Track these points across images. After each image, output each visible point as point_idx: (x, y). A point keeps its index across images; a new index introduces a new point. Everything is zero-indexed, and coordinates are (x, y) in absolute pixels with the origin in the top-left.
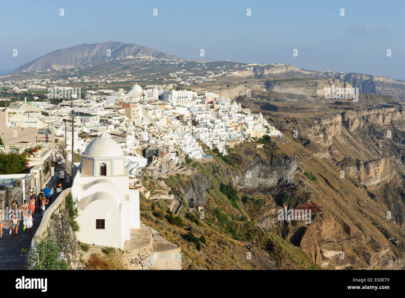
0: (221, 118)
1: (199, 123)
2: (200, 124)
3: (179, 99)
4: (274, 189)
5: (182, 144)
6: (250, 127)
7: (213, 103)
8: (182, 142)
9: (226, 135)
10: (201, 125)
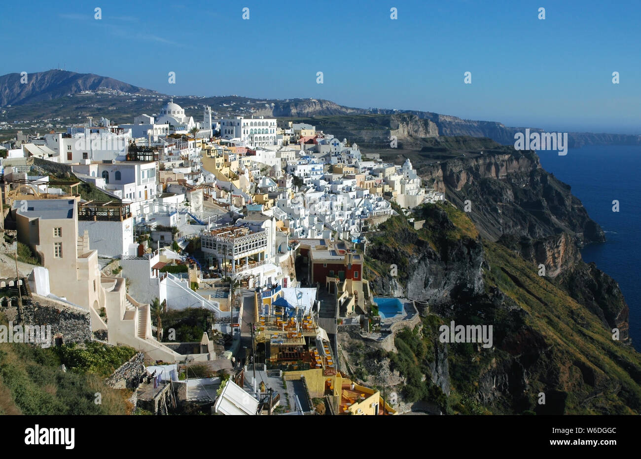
0: (339, 171)
1: (304, 182)
2: (306, 185)
3: (255, 136)
4: (449, 308)
5: (298, 230)
6: (398, 187)
7: (316, 143)
8: (298, 226)
9: (360, 205)
10: (308, 185)
